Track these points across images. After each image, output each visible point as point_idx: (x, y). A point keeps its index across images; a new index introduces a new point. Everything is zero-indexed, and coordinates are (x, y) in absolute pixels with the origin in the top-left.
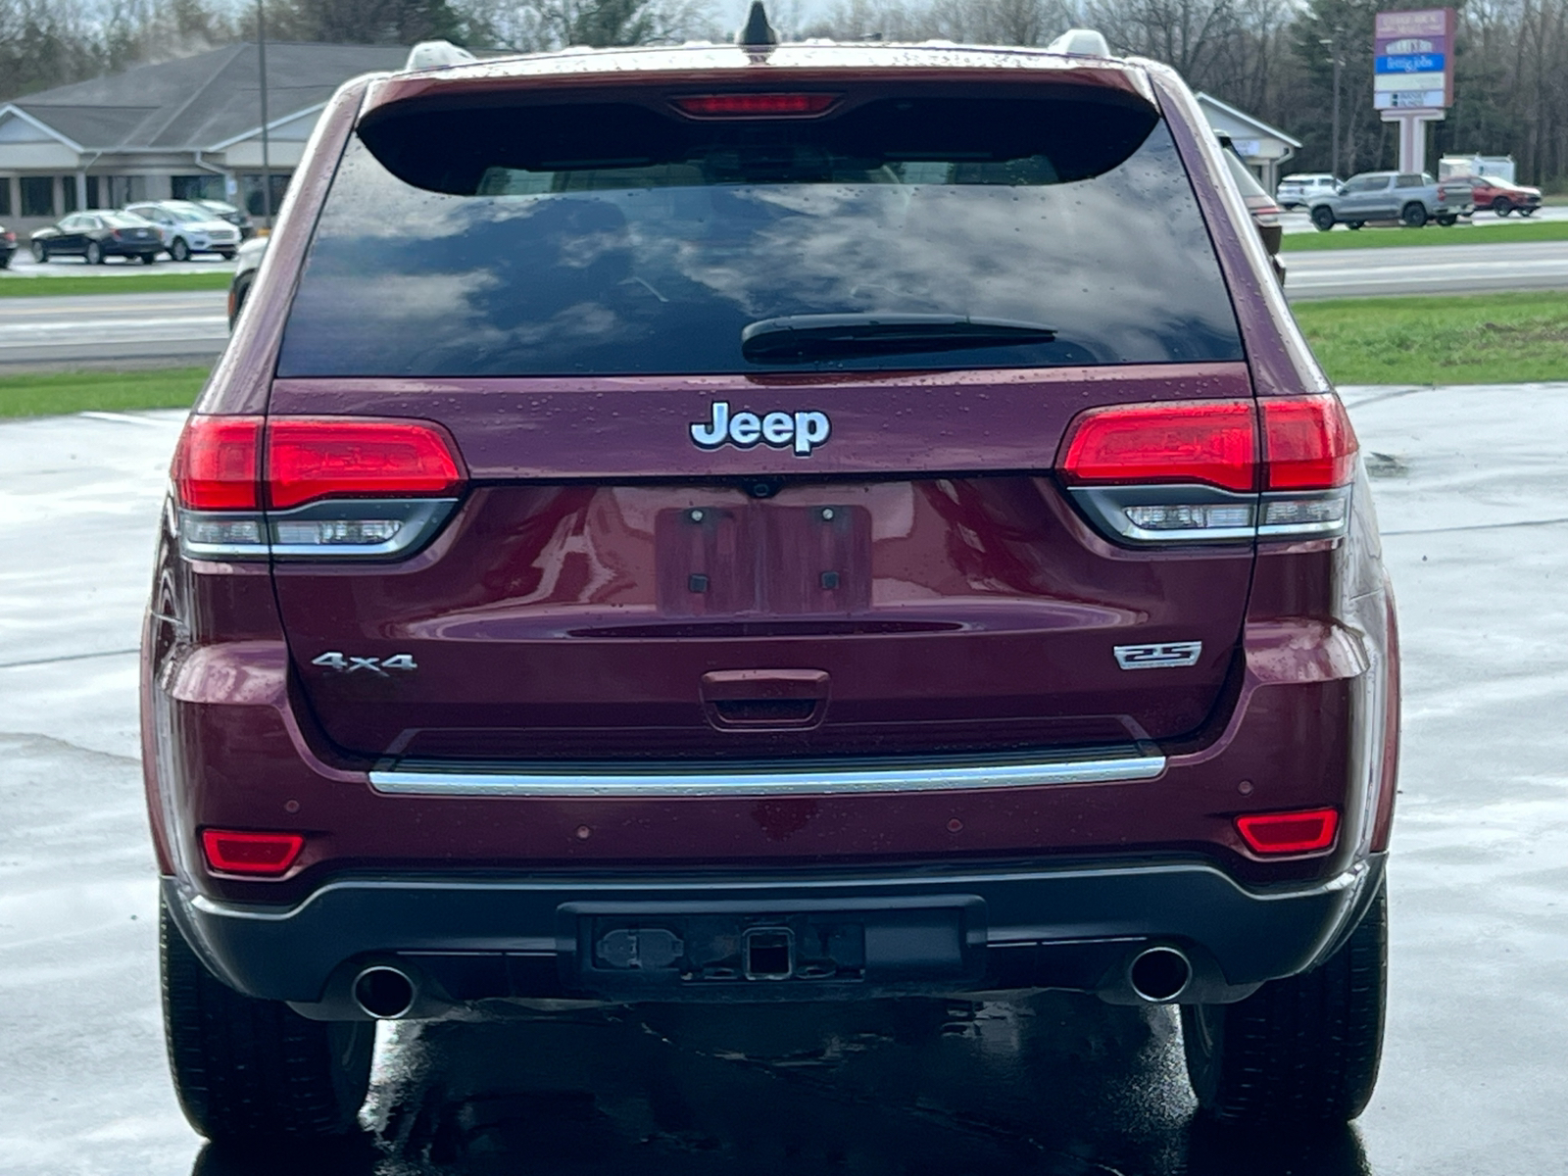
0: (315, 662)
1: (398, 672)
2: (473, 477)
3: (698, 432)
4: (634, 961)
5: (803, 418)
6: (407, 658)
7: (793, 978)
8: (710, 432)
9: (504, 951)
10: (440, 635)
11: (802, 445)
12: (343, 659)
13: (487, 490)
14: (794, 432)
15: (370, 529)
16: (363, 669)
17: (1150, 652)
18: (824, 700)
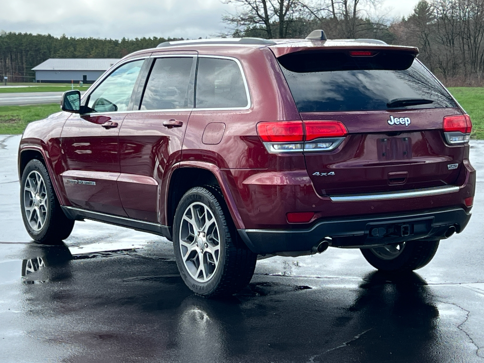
0: (313, 174)
1: (331, 175)
2: (350, 132)
3: (389, 122)
4: (377, 235)
5: (406, 119)
6: (333, 173)
7: (409, 236)
8: (391, 122)
9: (354, 235)
10: (342, 167)
11: (407, 125)
12: (320, 173)
13: (350, 135)
14: (405, 122)
15: (320, 145)
16: (324, 175)
17: (452, 166)
18: (407, 178)
